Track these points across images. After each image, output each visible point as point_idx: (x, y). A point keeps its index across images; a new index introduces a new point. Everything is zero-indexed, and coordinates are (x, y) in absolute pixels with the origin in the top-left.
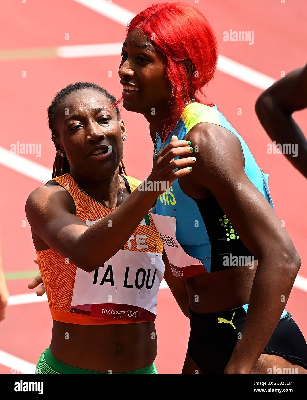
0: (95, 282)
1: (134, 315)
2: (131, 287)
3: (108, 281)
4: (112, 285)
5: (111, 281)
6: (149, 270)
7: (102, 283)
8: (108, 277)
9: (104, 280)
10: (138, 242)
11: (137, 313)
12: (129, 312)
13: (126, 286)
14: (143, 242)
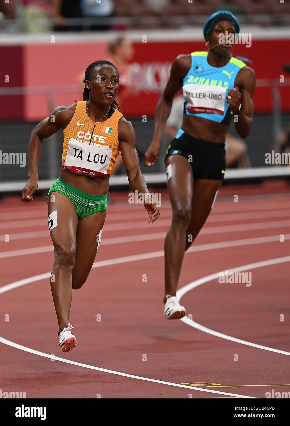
0: (75, 156)
1: (93, 174)
2: (91, 161)
3: (80, 157)
4: (82, 159)
5: (81, 157)
6: (102, 155)
7: (77, 158)
8: (80, 155)
9: (78, 156)
10: (100, 139)
11: (94, 174)
12: (90, 173)
13: (88, 160)
14: (103, 140)
